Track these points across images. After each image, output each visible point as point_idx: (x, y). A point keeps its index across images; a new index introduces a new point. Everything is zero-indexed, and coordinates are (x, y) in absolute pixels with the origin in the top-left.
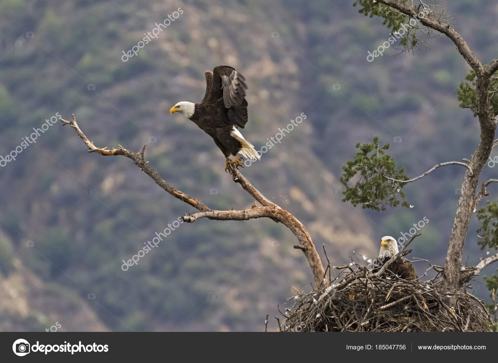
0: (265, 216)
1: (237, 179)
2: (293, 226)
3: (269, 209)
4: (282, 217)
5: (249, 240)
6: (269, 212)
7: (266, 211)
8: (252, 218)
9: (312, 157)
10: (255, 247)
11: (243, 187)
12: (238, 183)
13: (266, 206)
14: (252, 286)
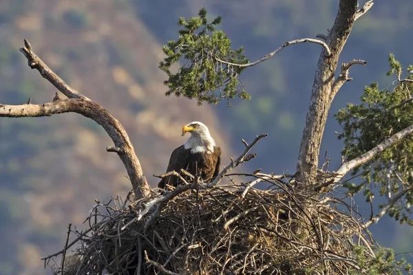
0: (71, 111)
1: (34, 64)
2: (107, 123)
3: (75, 101)
4: (92, 112)
5: (59, 135)
6: (76, 105)
7: (72, 104)
8: (54, 113)
9: (140, 27)
10: (70, 143)
11: (42, 75)
12: (36, 70)
13: (72, 97)
14: (67, 195)
